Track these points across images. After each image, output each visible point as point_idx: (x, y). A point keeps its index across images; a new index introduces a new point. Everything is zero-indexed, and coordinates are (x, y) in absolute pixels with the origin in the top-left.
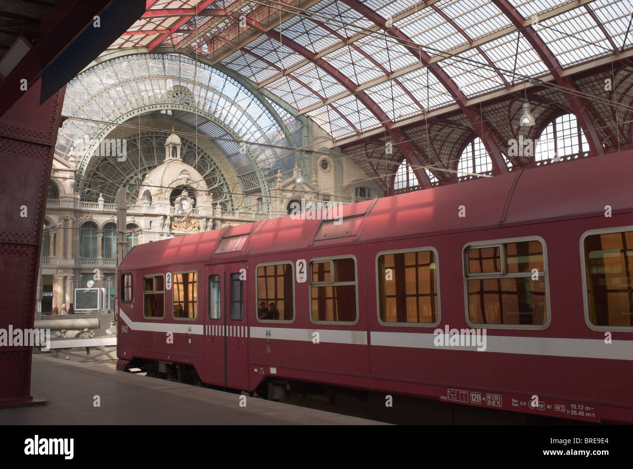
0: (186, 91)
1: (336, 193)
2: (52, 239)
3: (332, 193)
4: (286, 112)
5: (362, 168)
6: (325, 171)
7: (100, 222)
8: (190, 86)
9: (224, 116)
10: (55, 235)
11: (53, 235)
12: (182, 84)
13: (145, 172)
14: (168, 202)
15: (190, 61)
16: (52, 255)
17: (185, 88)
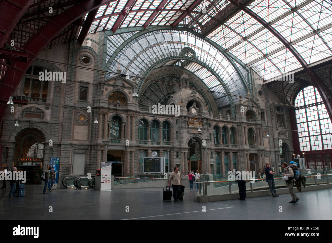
0: (191, 50)
1: (266, 109)
2: (123, 128)
3: (265, 108)
4: (240, 65)
5: (277, 96)
6: (261, 96)
7: (149, 119)
8: (193, 48)
9: (211, 65)
10: (125, 126)
11: (123, 126)
12: (189, 47)
13: (169, 95)
14: (186, 109)
15: (193, 35)
16: (123, 139)
17: (191, 49)
